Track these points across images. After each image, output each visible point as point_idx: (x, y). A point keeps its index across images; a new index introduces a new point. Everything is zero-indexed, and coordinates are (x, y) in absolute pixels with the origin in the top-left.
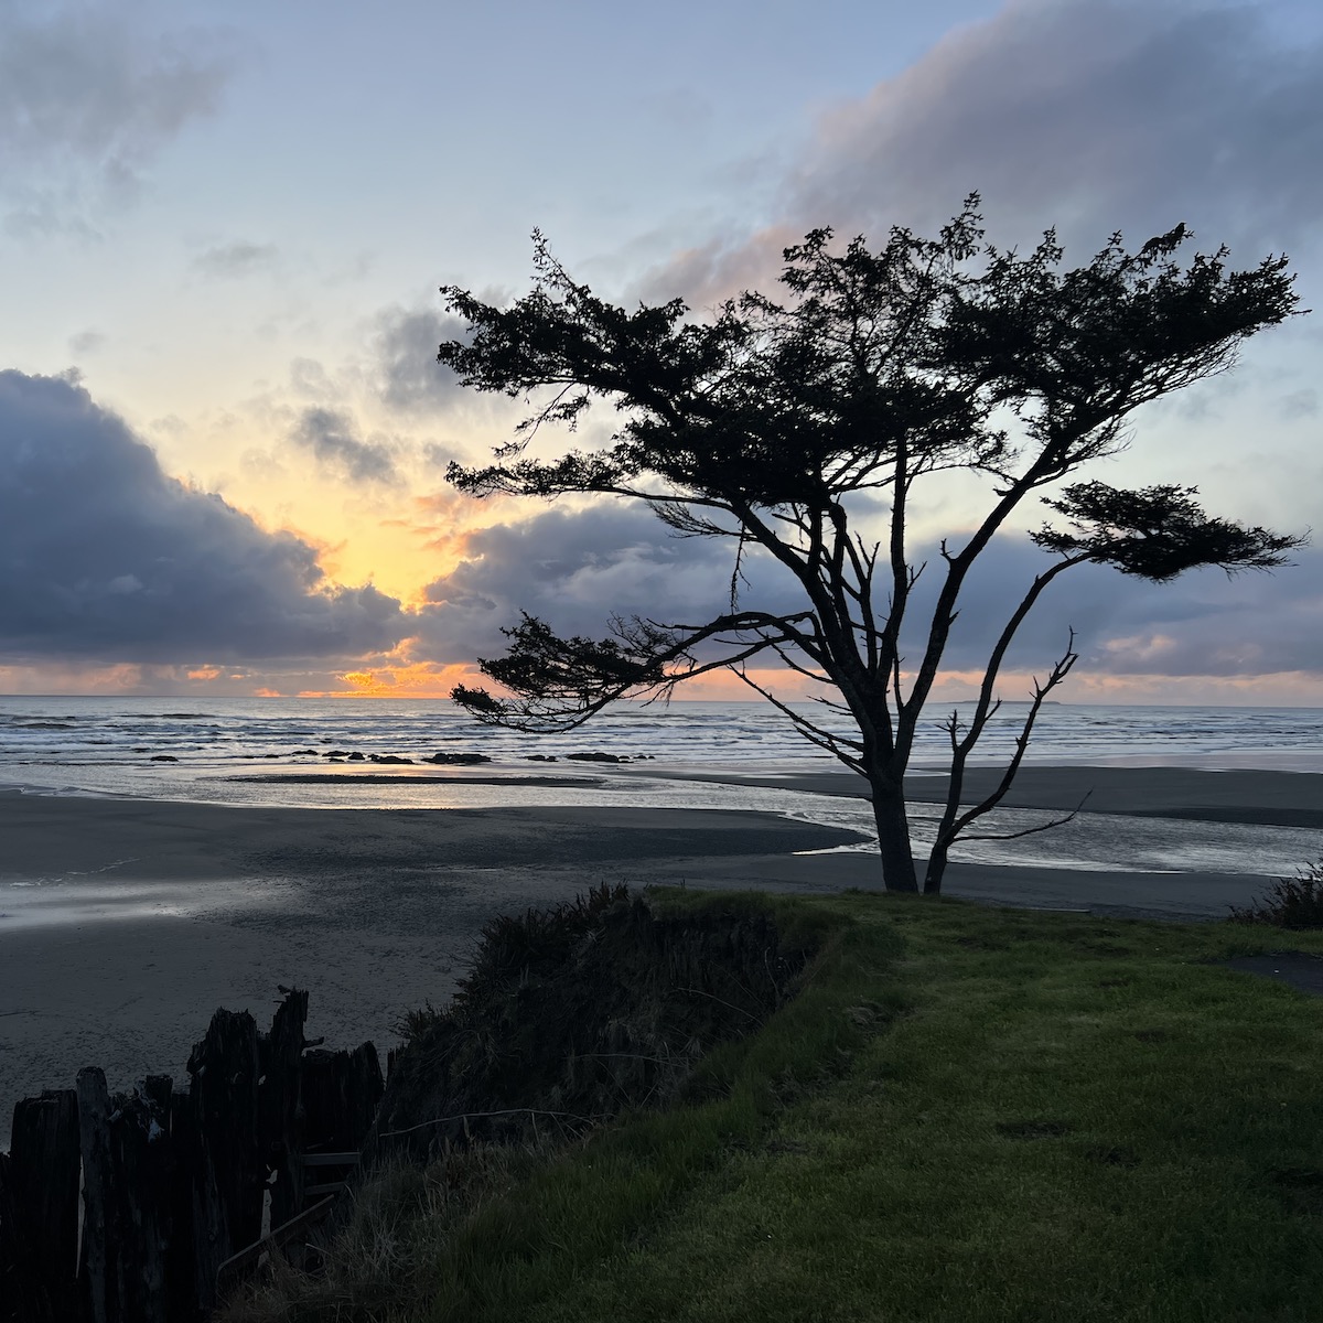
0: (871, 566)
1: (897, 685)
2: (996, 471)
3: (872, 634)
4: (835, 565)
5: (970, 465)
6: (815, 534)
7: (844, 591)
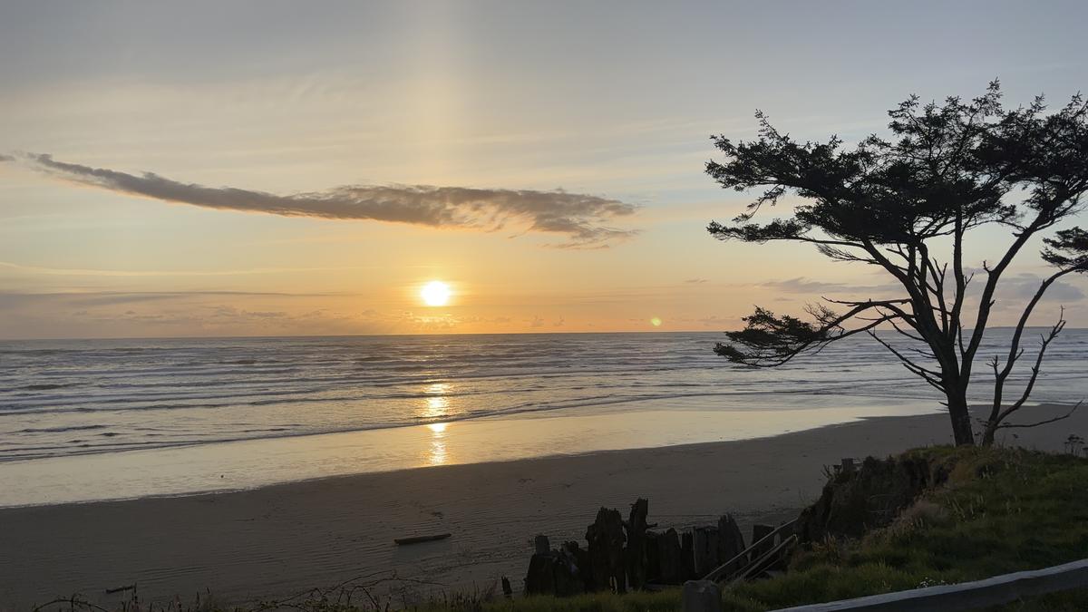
0: (943, 276)
1: (960, 341)
2: (1013, 225)
3: (944, 313)
4: (922, 276)
5: (997, 221)
6: (911, 259)
7: (928, 290)
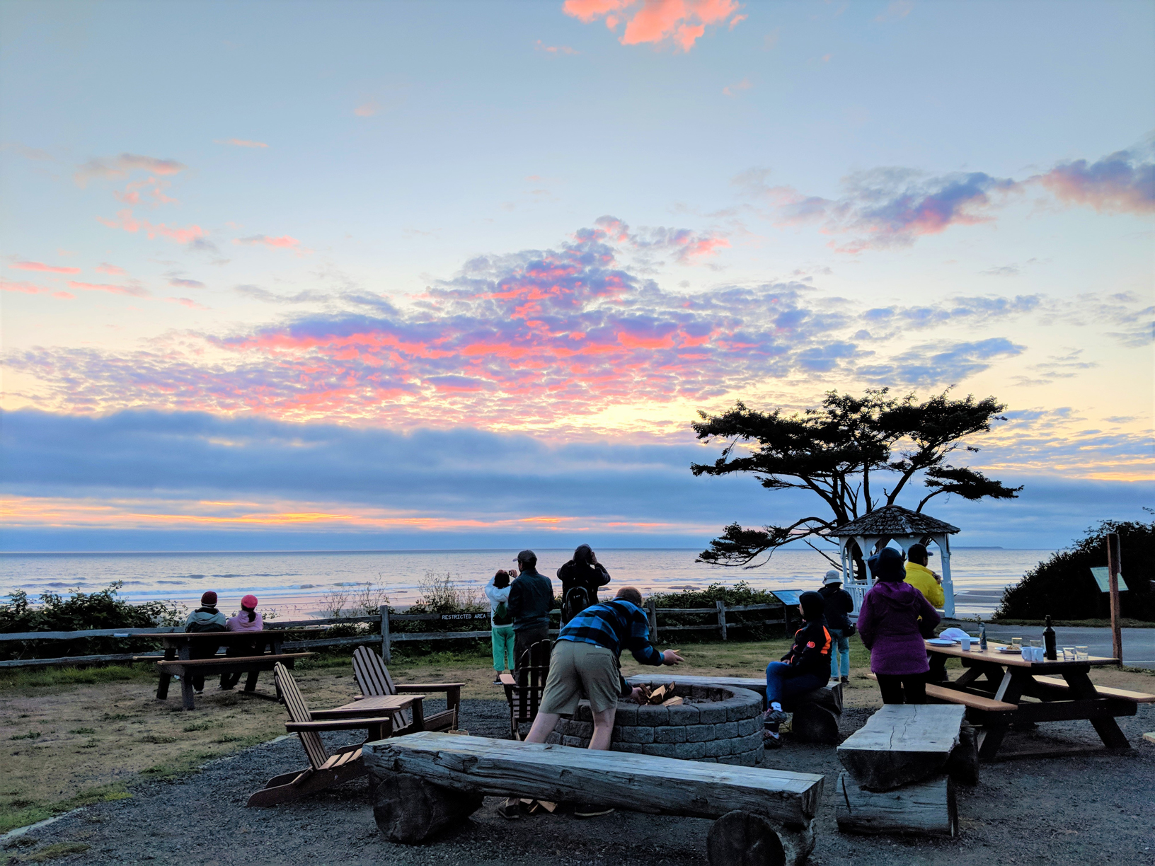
0: (856, 498)
4: (842, 498)
6: (835, 487)
7: (846, 508)
